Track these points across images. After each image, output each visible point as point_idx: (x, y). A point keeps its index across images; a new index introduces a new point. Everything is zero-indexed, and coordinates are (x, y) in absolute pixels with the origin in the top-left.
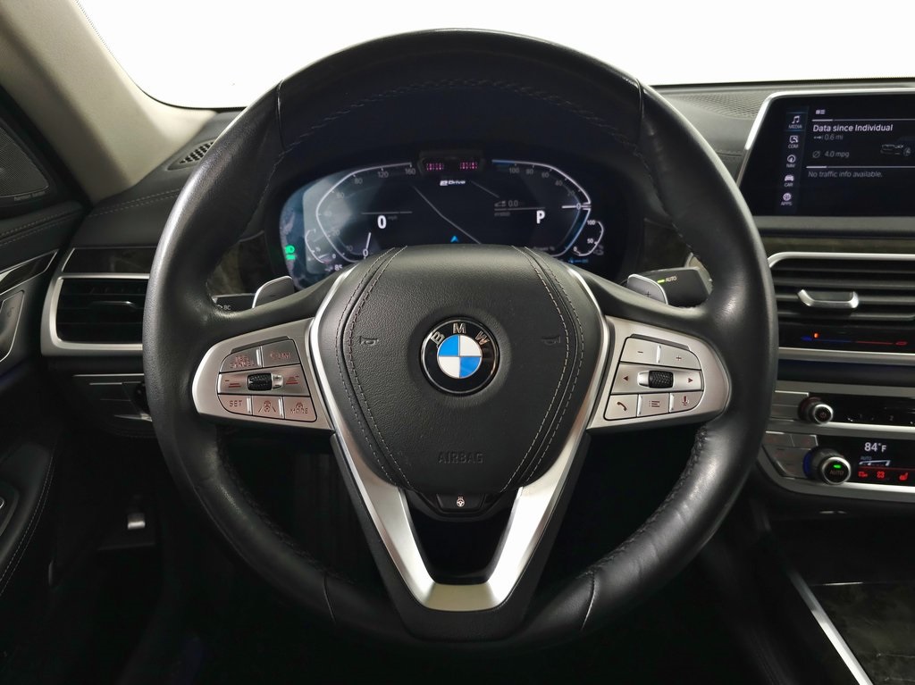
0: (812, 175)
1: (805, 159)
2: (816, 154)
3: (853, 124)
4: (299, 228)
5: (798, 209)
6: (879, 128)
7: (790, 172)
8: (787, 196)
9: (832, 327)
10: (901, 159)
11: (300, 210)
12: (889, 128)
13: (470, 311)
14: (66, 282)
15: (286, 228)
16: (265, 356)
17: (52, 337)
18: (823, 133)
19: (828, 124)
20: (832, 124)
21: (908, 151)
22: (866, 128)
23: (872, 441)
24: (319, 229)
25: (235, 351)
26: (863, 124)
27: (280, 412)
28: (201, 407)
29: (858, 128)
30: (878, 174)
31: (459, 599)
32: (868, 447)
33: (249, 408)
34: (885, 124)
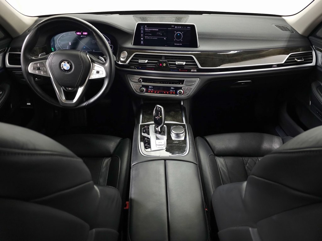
0: (146, 38)
1: (144, 35)
2: (146, 34)
3: (151, 29)
4: (54, 44)
5: (144, 45)
6: (156, 30)
7: (142, 37)
8: (142, 42)
9: (143, 66)
10: (160, 36)
11: (54, 41)
12: (158, 30)
13: (68, 60)
14: (9, 54)
15: (52, 44)
16: (39, 65)
17: (8, 64)
18: (147, 30)
19: (147, 28)
20: (148, 29)
21: (161, 34)
22: (154, 30)
23: (150, 86)
24: (58, 45)
25: (35, 64)
26: (153, 29)
27: (42, 73)
28: (30, 71)
29: (152, 29)
30: (157, 38)
31: (69, 102)
32: (150, 87)
33: (37, 72)
34: (157, 29)
